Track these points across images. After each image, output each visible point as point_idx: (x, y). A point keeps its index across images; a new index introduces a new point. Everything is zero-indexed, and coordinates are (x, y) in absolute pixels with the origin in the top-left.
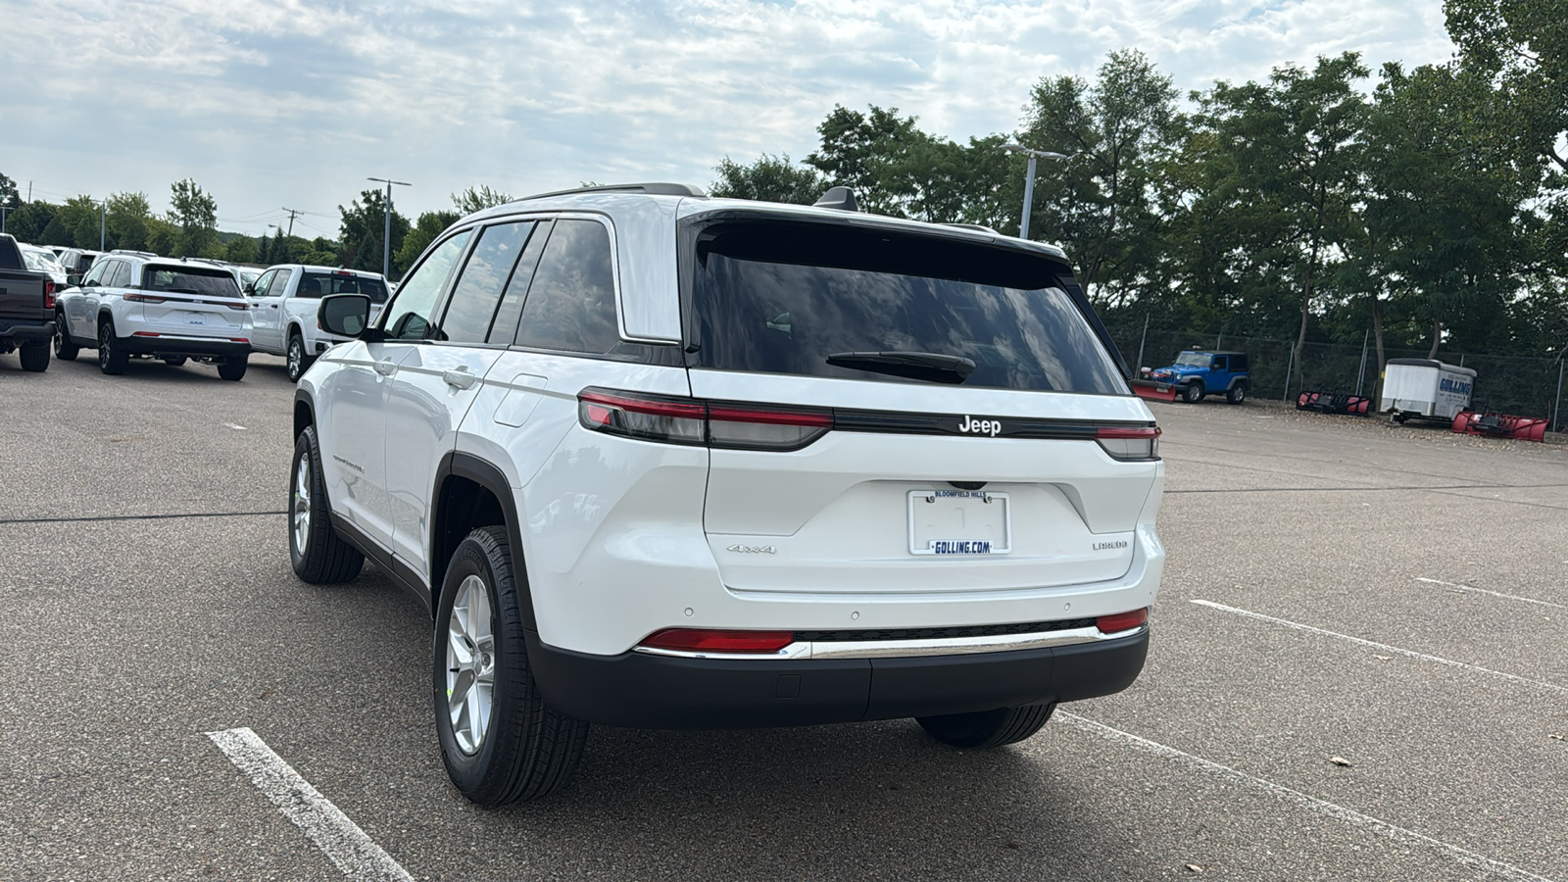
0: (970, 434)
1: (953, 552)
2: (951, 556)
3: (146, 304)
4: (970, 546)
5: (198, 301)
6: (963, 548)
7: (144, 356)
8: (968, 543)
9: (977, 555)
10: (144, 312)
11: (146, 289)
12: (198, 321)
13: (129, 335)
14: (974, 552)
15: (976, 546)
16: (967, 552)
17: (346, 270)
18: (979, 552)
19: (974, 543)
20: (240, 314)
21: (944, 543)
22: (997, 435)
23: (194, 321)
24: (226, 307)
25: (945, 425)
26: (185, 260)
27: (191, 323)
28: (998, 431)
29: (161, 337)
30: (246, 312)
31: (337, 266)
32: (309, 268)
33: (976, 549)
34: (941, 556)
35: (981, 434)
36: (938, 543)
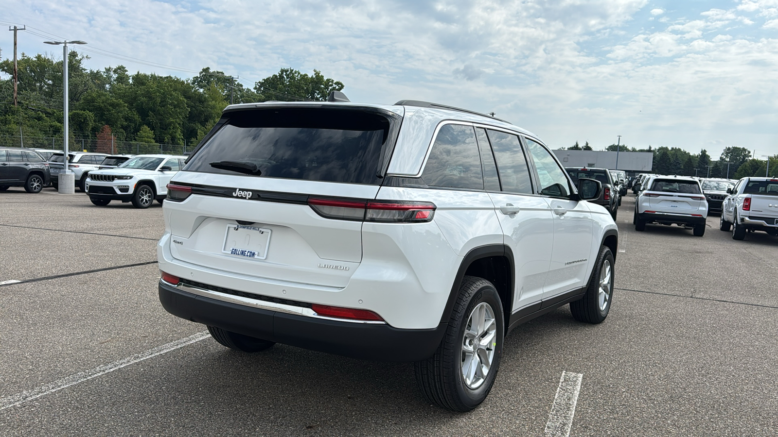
0: (237, 197)
1: (238, 254)
2: (237, 256)
3: (650, 198)
4: (246, 253)
5: (676, 196)
6: (243, 253)
7: (654, 223)
8: (246, 251)
9: (248, 258)
10: (649, 201)
11: (653, 190)
12: (675, 206)
13: (642, 212)
14: (247, 256)
15: (249, 253)
16: (244, 255)
17: (776, 179)
18: (250, 256)
19: (249, 252)
20: (698, 202)
21: (236, 250)
22: (249, 199)
23: (673, 205)
24: (690, 199)
25: (227, 192)
26: (675, 177)
27: (672, 206)
28: (250, 197)
29: (656, 213)
30: (702, 201)
31: (772, 177)
32: (753, 178)
33: (248, 255)
34: (233, 255)
35: (242, 198)
36: (233, 249)
